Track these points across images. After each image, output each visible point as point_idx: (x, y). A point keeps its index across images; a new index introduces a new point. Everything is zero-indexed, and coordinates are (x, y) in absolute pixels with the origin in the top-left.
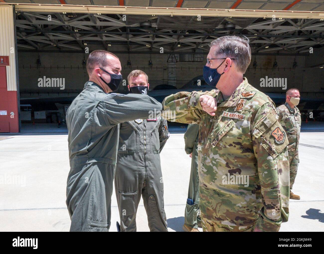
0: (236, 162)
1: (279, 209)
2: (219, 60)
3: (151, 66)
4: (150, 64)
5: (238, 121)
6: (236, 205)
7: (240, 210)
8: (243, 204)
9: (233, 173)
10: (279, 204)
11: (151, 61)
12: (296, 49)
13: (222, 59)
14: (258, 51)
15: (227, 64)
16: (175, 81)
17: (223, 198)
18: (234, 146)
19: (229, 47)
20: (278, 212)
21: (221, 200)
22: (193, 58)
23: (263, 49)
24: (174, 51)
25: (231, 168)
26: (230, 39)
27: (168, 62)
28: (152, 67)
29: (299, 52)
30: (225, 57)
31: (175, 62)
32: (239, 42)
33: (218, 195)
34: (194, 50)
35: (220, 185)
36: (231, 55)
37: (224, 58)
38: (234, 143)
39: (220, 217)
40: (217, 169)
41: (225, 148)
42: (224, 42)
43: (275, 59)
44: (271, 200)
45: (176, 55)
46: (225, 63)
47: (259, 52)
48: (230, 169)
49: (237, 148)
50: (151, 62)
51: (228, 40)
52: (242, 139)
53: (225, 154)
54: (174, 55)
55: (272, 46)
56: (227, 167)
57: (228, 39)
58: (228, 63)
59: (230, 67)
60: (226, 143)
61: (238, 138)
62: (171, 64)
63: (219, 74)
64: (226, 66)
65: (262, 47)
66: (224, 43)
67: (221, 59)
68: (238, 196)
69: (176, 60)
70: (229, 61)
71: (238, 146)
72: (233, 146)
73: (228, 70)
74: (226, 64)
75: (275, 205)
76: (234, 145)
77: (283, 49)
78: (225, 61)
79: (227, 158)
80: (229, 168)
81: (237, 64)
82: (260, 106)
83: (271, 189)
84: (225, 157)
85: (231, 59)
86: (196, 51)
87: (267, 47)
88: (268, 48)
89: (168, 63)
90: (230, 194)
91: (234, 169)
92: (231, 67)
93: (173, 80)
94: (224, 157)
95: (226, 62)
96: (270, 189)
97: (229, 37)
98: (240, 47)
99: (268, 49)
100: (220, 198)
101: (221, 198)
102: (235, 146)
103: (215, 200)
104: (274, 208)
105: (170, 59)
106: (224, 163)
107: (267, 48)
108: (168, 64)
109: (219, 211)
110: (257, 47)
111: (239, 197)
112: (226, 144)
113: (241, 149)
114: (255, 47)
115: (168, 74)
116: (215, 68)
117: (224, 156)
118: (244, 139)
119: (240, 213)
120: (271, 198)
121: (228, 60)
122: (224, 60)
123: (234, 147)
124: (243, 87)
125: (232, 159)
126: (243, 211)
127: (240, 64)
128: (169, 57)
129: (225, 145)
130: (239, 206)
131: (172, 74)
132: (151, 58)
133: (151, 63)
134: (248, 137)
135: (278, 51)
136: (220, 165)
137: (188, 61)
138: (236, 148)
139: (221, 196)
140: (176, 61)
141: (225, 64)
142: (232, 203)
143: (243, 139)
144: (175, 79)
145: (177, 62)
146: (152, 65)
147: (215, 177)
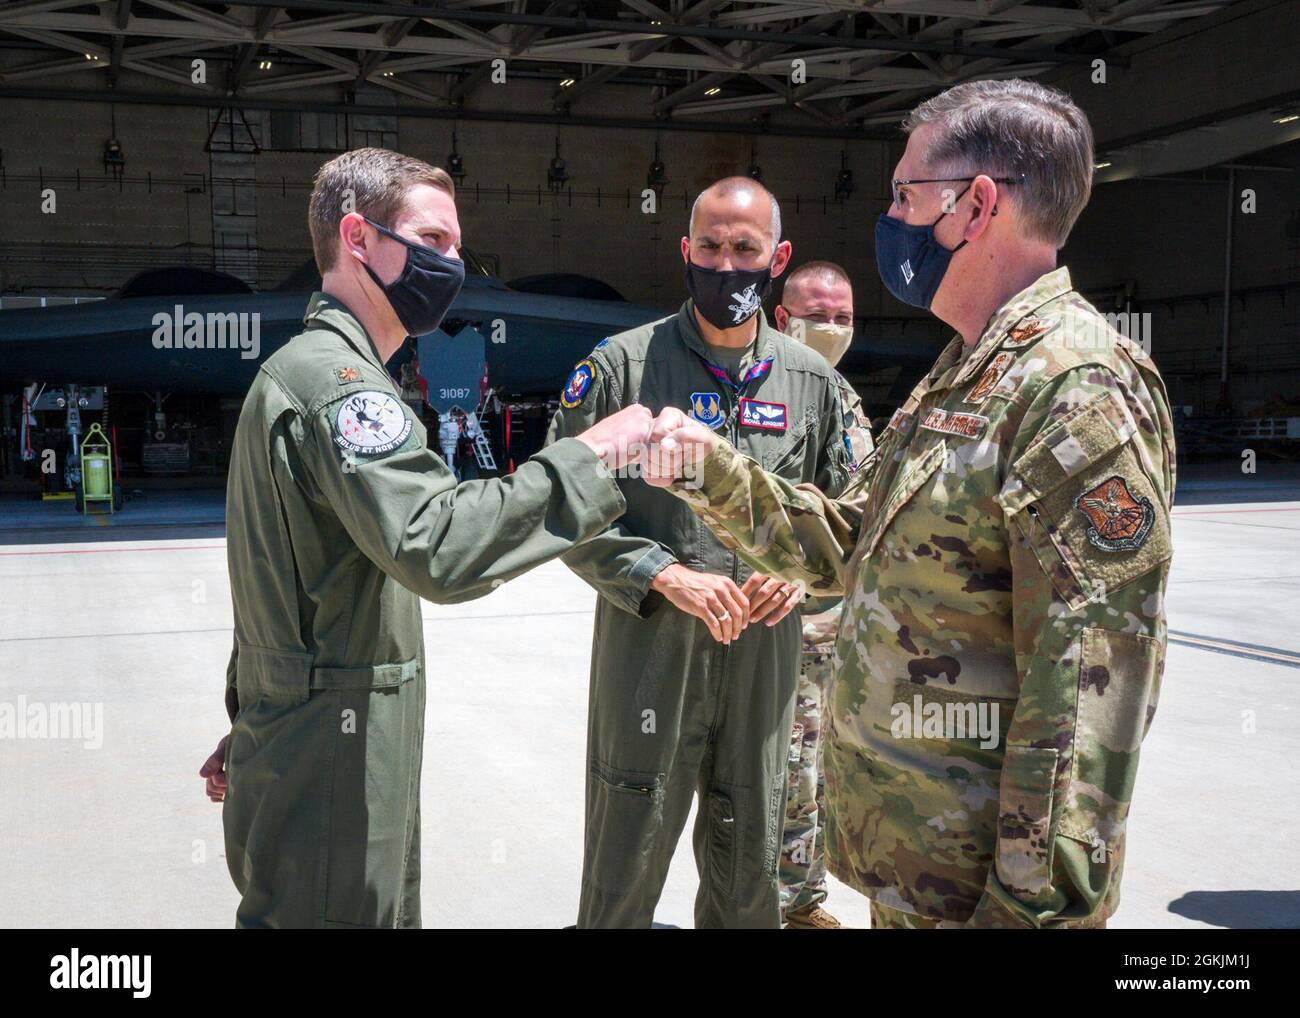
0: (942, 627)
1: (1042, 844)
2: (941, 183)
3: (118, 168)
4: (112, 158)
5: (963, 444)
6: (926, 824)
7: (937, 844)
8: (950, 820)
9: (925, 676)
10: (1045, 819)
11: (118, 144)
12: (849, 109)
13: (954, 183)
14: (669, 110)
15: (981, 202)
16: (254, 254)
17: (887, 788)
18: (934, 554)
19: (986, 128)
20: (1040, 855)
21: (880, 794)
22: (342, 134)
23: (694, 101)
24: (239, 92)
25: (917, 653)
26: (996, 92)
27: (207, 149)
28: (121, 172)
29: (860, 120)
30: (968, 172)
31: (248, 153)
32: (1035, 104)
33: (868, 775)
34: (347, 89)
35: (876, 727)
36: (997, 163)
37: (966, 176)
38: (935, 539)
39: (877, 870)
40: (869, 654)
41: (902, 564)
42: (964, 106)
43: (753, 154)
44: (1020, 794)
45: (250, 115)
46: (970, 197)
47: (675, 113)
48: (913, 657)
49: (946, 564)
50: (115, 148)
51: (985, 97)
52: (964, 523)
53: (899, 589)
54: (242, 115)
55: (736, 85)
56: (903, 646)
57: (988, 92)
58: (981, 197)
59: (993, 214)
60: (906, 540)
61: (950, 518)
62: (228, 164)
63: (944, 249)
64: (976, 212)
65: (688, 88)
66: (966, 110)
67: (954, 180)
68: (937, 782)
69: (255, 144)
70: (988, 187)
71: (949, 557)
72: (931, 556)
73: (984, 227)
74: (976, 203)
75: (1029, 820)
76: (934, 548)
77: (790, 106)
78: (969, 188)
79: (907, 607)
80: (909, 651)
81: (1026, 202)
82: (1046, 378)
83: (1032, 746)
84: (898, 603)
85: (997, 181)
86: (358, 99)
87: (712, 92)
88: (716, 96)
89: (212, 154)
90: (907, 773)
91: (931, 656)
92: (994, 218)
93: (240, 248)
94: (892, 601)
95: (976, 197)
96: (1026, 747)
97: (993, 87)
98: (1038, 126)
99: (717, 101)
100: (876, 787)
101: (881, 789)
102: (938, 557)
103: (859, 795)
104: (1026, 835)
105: (222, 137)
106: (893, 627)
107: (709, 97)
108: (211, 161)
109: (873, 843)
110: (665, 89)
111: (941, 787)
112: (904, 545)
113: (964, 570)
114: (655, 89)
115: (212, 214)
116: (925, 223)
117: (895, 598)
118: (977, 522)
119: (935, 856)
120: (1023, 788)
121: (982, 186)
122: (965, 185)
123: (934, 558)
124: (1025, 300)
125: (922, 615)
126: (947, 850)
127: (1039, 204)
128: (216, 124)
129: (901, 550)
130: (935, 828)
131: (234, 214)
132: (113, 125)
133: (114, 152)
134: (992, 517)
135: (767, 113)
136: (880, 640)
137: (316, 147)
138: (940, 565)
139: (882, 780)
140: (253, 148)
141: (972, 204)
142: (916, 813)
143: (971, 523)
144: (253, 242)
145: (257, 151)
146: (122, 164)
147: (862, 692)
